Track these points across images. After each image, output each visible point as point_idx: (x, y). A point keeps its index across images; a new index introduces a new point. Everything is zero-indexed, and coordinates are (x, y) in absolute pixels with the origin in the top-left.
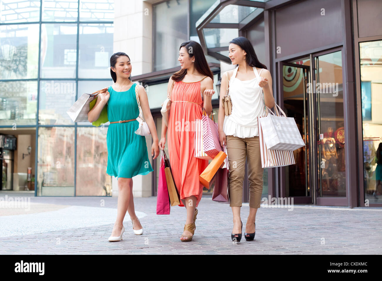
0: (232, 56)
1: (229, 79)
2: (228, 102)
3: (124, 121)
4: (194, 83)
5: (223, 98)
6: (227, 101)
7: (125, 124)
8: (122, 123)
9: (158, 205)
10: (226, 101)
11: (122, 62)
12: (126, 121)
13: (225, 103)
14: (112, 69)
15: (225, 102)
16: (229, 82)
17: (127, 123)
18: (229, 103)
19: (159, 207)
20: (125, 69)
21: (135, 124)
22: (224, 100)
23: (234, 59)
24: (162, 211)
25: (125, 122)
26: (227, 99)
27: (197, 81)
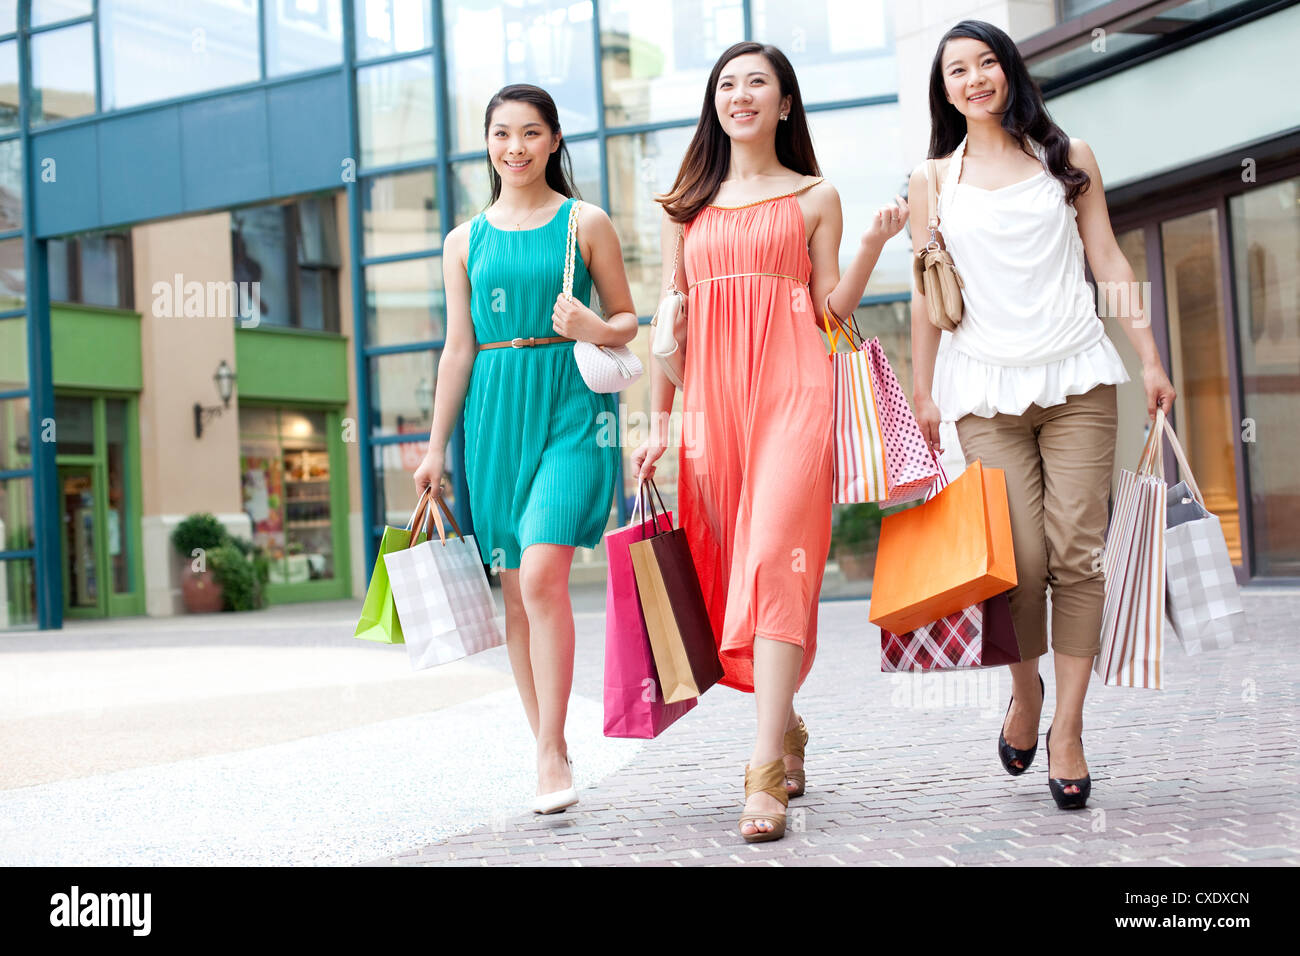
1: (937, 189)
2: (938, 267)
3: (532, 339)
4: (770, 204)
5: (917, 254)
6: (934, 267)
7: (532, 354)
8: (524, 347)
9: (607, 698)
10: (929, 263)
11: (502, 126)
12: (539, 342)
13: (928, 275)
15: (925, 269)
17: (541, 350)
18: (944, 273)
19: (611, 703)
20: (511, 151)
22: (920, 264)
24: (623, 721)
25: (535, 346)
26: (936, 255)
27: (784, 195)
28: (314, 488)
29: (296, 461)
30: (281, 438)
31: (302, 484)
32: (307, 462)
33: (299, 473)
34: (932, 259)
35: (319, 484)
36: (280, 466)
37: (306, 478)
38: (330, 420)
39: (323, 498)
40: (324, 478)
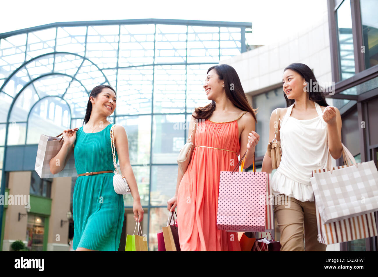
0: (288, 87)
4: (228, 124)
5: (269, 144)
6: (275, 148)
8: (89, 175)
10: (273, 147)
11: (108, 94)
12: (94, 173)
13: (272, 151)
14: (91, 101)
15: (271, 149)
16: (281, 122)
17: (95, 176)
18: (277, 150)
20: (109, 102)
21: (107, 178)
22: (270, 147)
23: (291, 90)
25: (93, 175)
26: (275, 145)
27: (233, 121)
28: (39, 236)
29: (35, 229)
30: (35, 223)
31: (36, 235)
32: (38, 229)
33: (35, 232)
34: (274, 146)
35: (40, 235)
36: (32, 230)
37: (37, 233)
38: (46, 220)
39: (41, 239)
40: (41, 234)
